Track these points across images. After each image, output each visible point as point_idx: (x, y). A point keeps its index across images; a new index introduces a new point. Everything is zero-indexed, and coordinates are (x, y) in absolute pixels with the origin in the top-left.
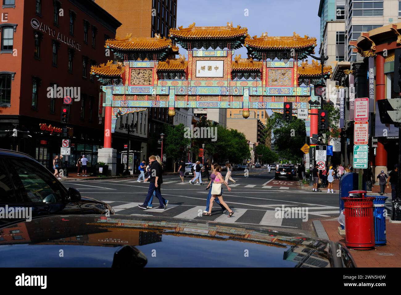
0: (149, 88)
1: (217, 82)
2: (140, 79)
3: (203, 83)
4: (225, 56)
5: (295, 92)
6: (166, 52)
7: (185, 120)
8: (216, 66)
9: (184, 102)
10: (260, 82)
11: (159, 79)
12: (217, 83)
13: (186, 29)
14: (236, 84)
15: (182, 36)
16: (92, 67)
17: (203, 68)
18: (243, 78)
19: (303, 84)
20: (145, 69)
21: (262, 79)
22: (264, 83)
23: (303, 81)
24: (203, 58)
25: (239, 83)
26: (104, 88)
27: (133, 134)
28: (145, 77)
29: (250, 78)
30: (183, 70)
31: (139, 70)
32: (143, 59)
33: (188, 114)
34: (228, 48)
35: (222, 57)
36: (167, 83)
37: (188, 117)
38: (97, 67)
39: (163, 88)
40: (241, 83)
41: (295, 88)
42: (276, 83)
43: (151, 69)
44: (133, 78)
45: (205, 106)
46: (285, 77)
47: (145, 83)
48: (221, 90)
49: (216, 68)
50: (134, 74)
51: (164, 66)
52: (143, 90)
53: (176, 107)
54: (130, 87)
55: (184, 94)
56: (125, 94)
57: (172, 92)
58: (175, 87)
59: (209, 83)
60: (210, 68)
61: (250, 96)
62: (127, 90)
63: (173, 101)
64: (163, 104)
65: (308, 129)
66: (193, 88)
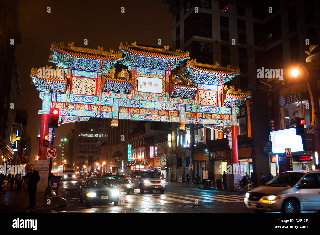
0: (93, 98)
3: (146, 98)
4: (164, 74)
8: (156, 83)
9: (127, 113)
12: (158, 99)
17: (144, 84)
25: (176, 100)
28: (87, 87)
31: (81, 79)
35: (161, 75)
36: (110, 95)
39: (108, 99)
40: (178, 100)
41: (220, 108)
44: (74, 87)
45: (148, 119)
47: (88, 93)
49: (156, 85)
50: (75, 82)
52: (86, 100)
53: (120, 118)
54: (73, 95)
55: (128, 106)
56: (66, 103)
57: (116, 104)
58: (119, 99)
59: (151, 97)
60: (150, 84)
61: (185, 111)
62: (69, 98)
63: (117, 112)
64: (108, 115)
65: (230, 143)
66: (136, 101)
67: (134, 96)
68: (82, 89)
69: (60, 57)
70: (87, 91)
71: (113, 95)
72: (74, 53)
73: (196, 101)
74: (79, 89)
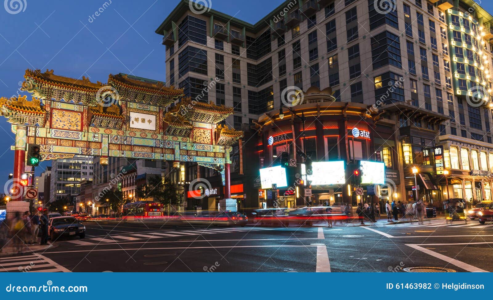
0: (78, 133)
1: (151, 134)
3: (138, 134)
4: (157, 111)
5: (215, 149)
9: (119, 151)
14: (169, 138)
17: (137, 120)
20: (71, 112)
24: (137, 110)
28: (71, 120)
31: (64, 112)
35: (155, 112)
36: (99, 130)
39: (96, 135)
40: (172, 137)
41: (214, 146)
44: (55, 120)
47: (72, 127)
48: (155, 143)
49: (150, 121)
50: (57, 116)
52: (70, 135)
53: (110, 155)
54: (53, 130)
55: (119, 143)
56: (45, 138)
57: (105, 140)
58: (109, 135)
59: (144, 134)
60: (143, 121)
61: (180, 149)
62: (49, 133)
63: (107, 149)
64: (96, 152)
65: (223, 179)
66: (128, 138)
67: (126, 132)
68: (65, 123)
69: (37, 86)
70: (70, 126)
71: (102, 130)
72: (54, 83)
73: (190, 140)
74: (62, 123)
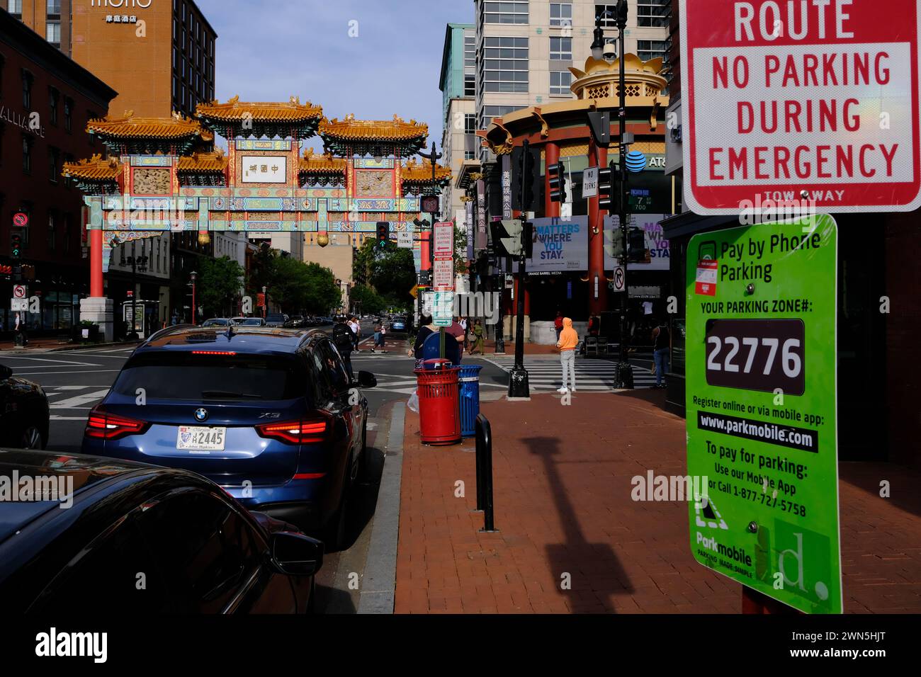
1: (277, 190)
2: (149, 184)
3: (254, 192)
4: (288, 149)
5: (398, 206)
6: (191, 142)
7: (234, 250)
8: (274, 165)
9: (223, 221)
10: (344, 191)
11: (181, 184)
12: (277, 193)
13: (223, 105)
14: (306, 193)
15: (216, 117)
16: (66, 165)
17: (253, 168)
18: (318, 185)
19: (409, 195)
20: (157, 168)
21: (346, 186)
22: (350, 192)
23: (409, 190)
24: (253, 152)
25: (311, 191)
26: (87, 199)
27: (144, 273)
28: (157, 181)
29: (329, 185)
30: (221, 171)
31: (148, 170)
32: (153, 152)
33: (239, 239)
34: (293, 137)
35: (283, 151)
36: (194, 192)
37: (239, 244)
38: (75, 165)
39: (190, 200)
40: (314, 192)
41: (398, 200)
42: (368, 192)
43: (167, 168)
44: (136, 183)
45: (259, 228)
46: (381, 183)
47: (159, 191)
48: (283, 203)
49: (275, 169)
50: (139, 176)
51: (189, 164)
53: (211, 229)
54: (134, 198)
57: (204, 208)
58: (208, 198)
59: (263, 191)
60: (264, 169)
61: (328, 212)
63: (206, 220)
64: (191, 225)
66: (238, 200)
67: (234, 190)
68: (149, 186)
70: (156, 189)
71: (198, 191)
74: (145, 187)
